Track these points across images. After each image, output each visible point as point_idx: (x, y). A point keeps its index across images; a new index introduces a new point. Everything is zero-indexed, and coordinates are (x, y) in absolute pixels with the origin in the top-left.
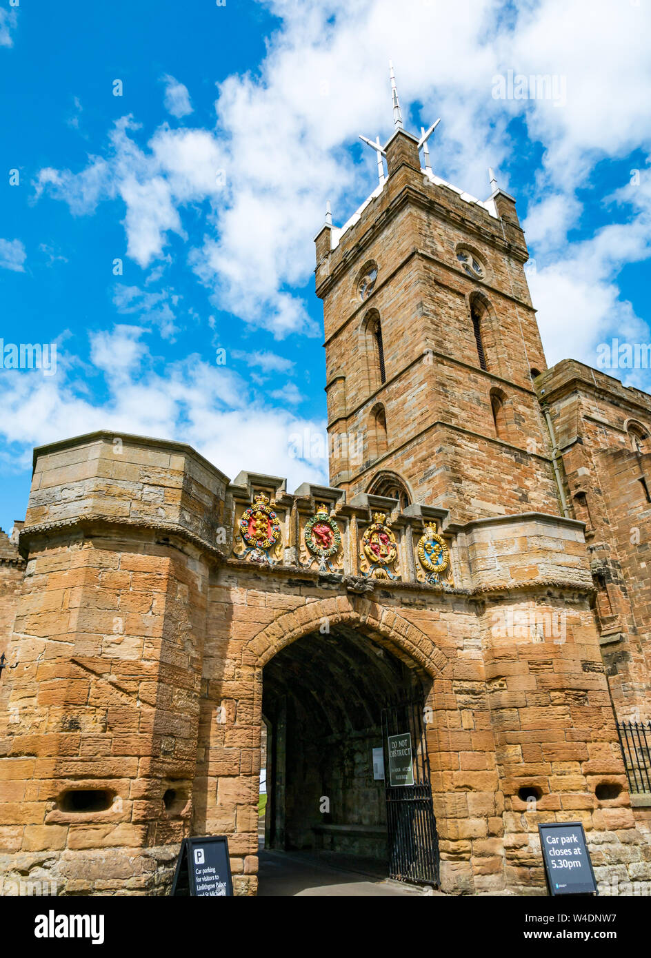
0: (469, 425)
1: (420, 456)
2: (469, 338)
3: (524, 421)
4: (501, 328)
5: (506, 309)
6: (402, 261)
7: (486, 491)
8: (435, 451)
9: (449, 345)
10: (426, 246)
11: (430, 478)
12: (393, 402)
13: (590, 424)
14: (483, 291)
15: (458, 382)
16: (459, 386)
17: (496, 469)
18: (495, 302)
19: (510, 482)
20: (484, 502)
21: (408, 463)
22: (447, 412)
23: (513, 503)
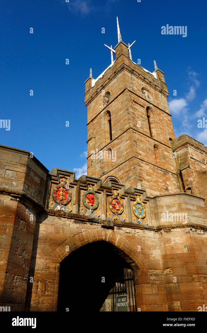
0: (145, 158)
1: (126, 170)
2: (146, 124)
3: (167, 158)
4: (158, 121)
5: (160, 114)
6: (120, 92)
7: (152, 185)
8: (132, 168)
10: (130, 87)
11: (130, 179)
12: (115, 148)
13: (193, 160)
14: (151, 106)
15: (142, 141)
16: (141, 142)
17: (156, 177)
18: (156, 111)
19: (161, 182)
20: (151, 190)
21: (120, 173)
22: (137, 153)
23: (162, 191)
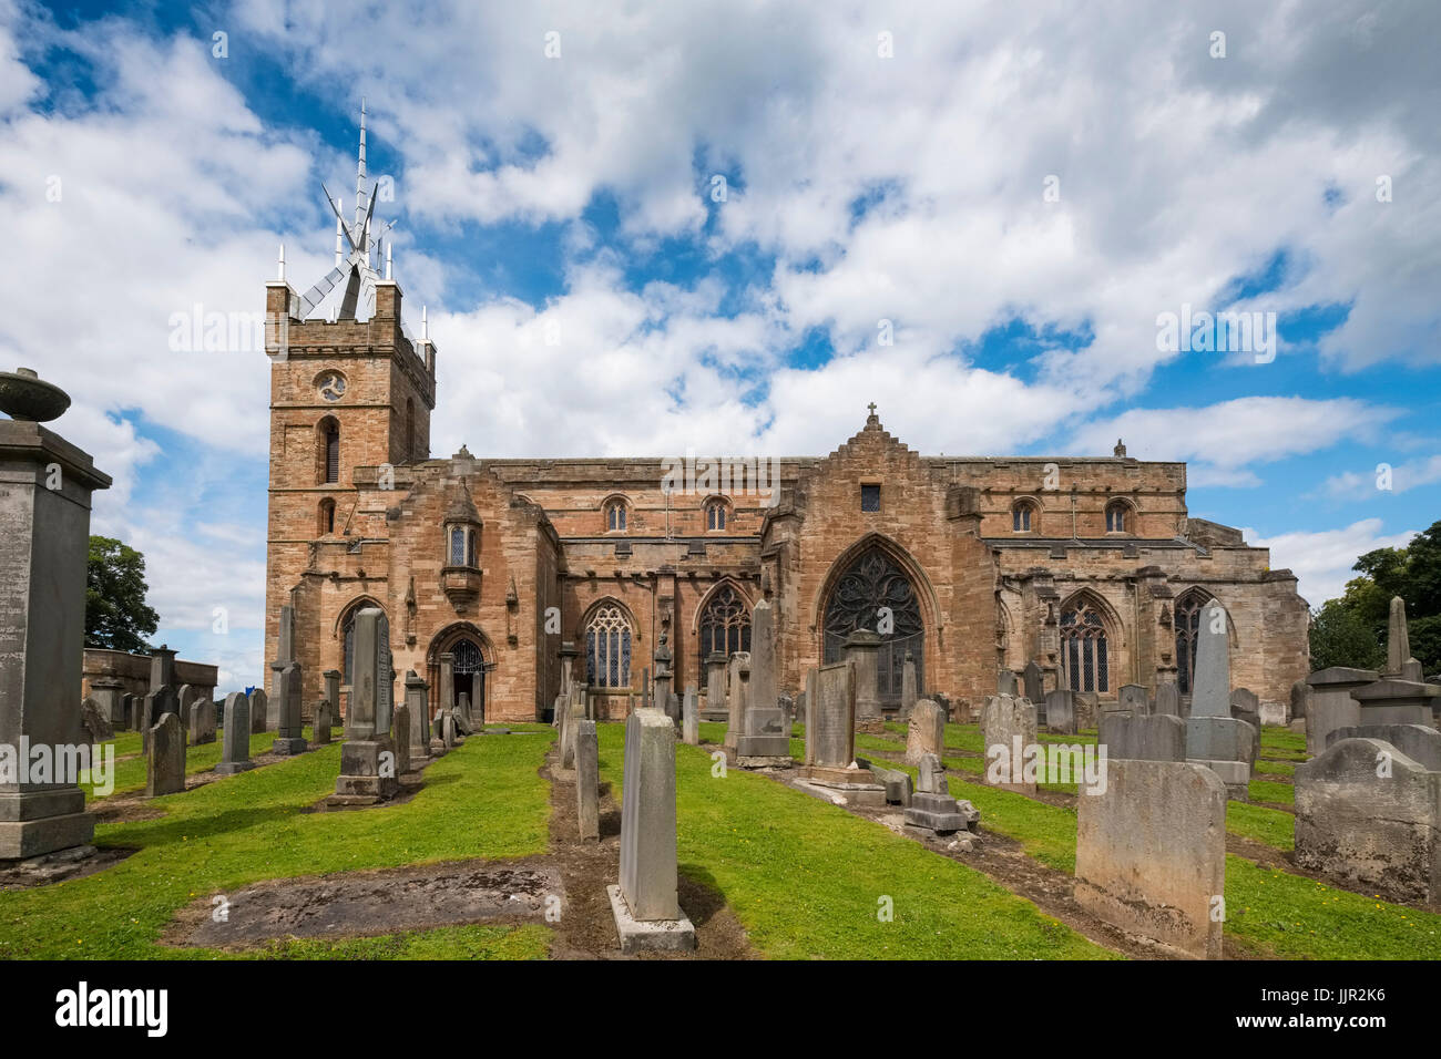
0: (293, 535)
2: (309, 464)
4: (345, 441)
5: (354, 419)
9: (288, 478)
13: (364, 515)
14: (334, 412)
16: (290, 508)
18: (344, 418)
22: (275, 532)
